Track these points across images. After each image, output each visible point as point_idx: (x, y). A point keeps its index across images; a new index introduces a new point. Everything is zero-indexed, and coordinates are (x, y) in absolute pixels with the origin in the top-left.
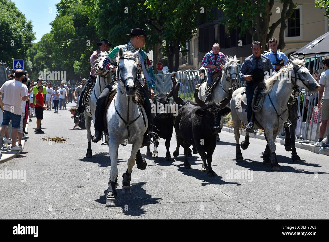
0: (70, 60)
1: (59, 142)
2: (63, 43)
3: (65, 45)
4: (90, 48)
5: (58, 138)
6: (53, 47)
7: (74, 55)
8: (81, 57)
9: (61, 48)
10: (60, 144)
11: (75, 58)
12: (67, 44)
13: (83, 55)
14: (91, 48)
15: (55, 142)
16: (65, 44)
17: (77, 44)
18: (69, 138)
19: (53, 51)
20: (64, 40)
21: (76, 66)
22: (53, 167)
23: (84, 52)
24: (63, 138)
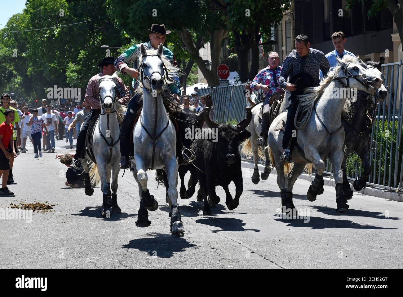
0: (59, 62)
1: (40, 211)
2: (47, 30)
3: (50, 34)
4: (96, 40)
5: (39, 203)
6: (28, 37)
7: (66, 53)
8: (79, 56)
9: (44, 40)
10: (42, 215)
11: (68, 57)
12: (55, 32)
13: (82, 52)
14: (98, 40)
15: (34, 210)
16: (50, 32)
17: (72, 33)
18: (58, 205)
19: (28, 46)
20: (48, 26)
21: (70, 72)
22: (30, 256)
23: (85, 47)
24: (47, 204)
